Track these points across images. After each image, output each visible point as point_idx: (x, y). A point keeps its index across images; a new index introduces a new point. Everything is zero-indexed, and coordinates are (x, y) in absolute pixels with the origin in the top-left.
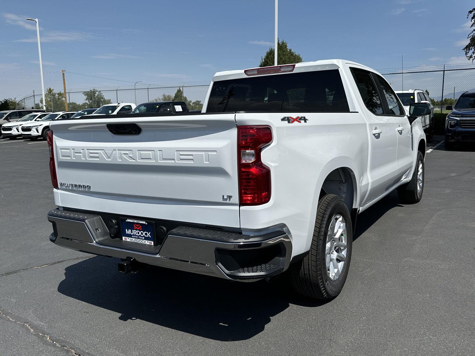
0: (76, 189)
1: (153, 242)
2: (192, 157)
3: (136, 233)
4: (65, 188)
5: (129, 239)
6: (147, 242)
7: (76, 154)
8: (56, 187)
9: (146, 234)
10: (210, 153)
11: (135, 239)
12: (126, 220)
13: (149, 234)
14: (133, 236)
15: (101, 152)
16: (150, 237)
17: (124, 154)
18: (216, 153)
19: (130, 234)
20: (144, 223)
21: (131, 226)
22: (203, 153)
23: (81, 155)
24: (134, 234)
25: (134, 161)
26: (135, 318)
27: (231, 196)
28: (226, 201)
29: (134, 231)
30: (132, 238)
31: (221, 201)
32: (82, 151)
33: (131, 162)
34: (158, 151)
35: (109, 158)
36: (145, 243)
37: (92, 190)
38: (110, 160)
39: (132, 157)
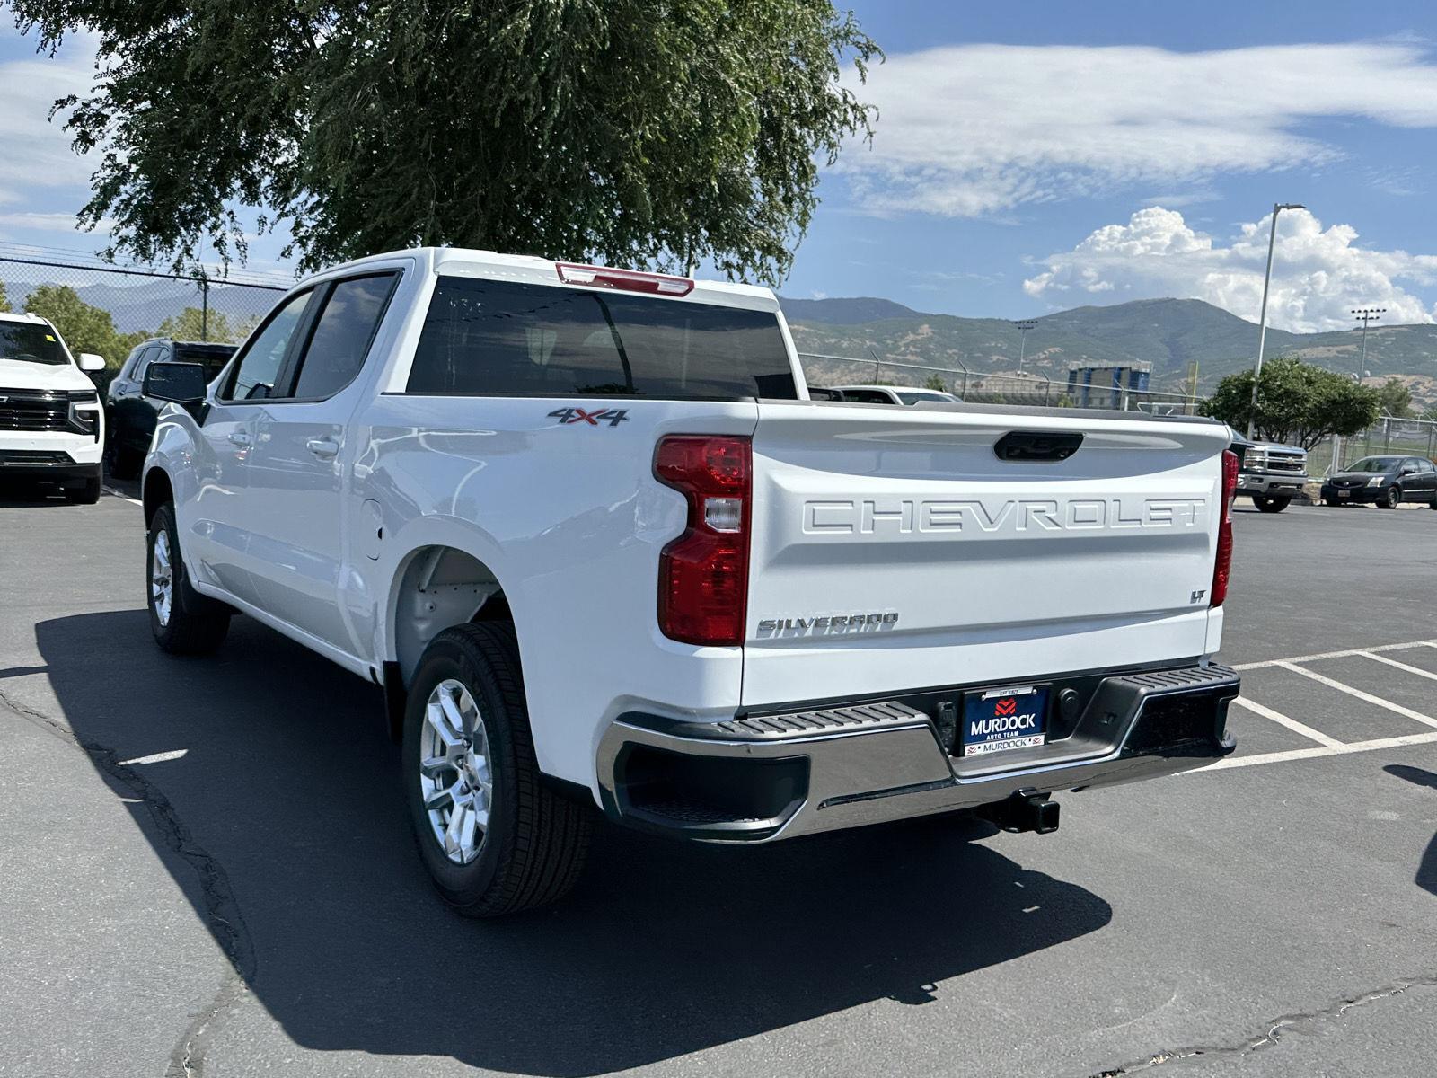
0: (834, 632)
1: (1042, 737)
3: (999, 726)
4: (780, 635)
5: (979, 750)
6: (1029, 742)
7: (877, 518)
8: (737, 639)
9: (1023, 721)
10: (1197, 504)
12: (984, 696)
13: (1030, 720)
14: (988, 738)
15: (967, 507)
16: (1033, 725)
18: (1204, 504)
19: (980, 733)
20: (1028, 690)
21: (989, 710)
22: (1187, 504)
23: (901, 518)
24: (993, 731)
25: (1059, 528)
27: (1203, 591)
28: (1194, 603)
29: (994, 720)
30: (987, 744)
32: (903, 507)
33: (1050, 531)
34: (1113, 503)
35: (992, 523)
36: (1023, 746)
37: (897, 626)
38: (996, 529)
39: (1054, 519)
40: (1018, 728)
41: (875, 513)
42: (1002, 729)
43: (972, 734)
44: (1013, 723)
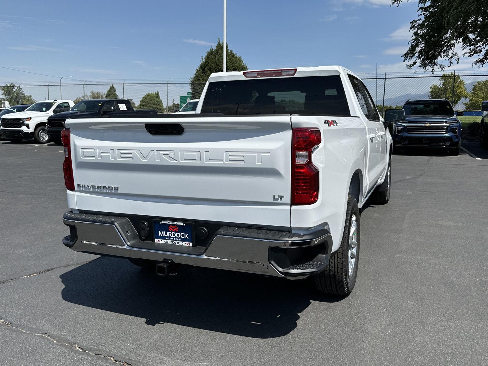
0: (99, 191)
1: (191, 244)
2: (243, 158)
3: (171, 235)
4: (84, 189)
5: (162, 242)
6: (184, 244)
7: (102, 154)
9: (183, 236)
10: (262, 154)
11: (170, 241)
12: (161, 222)
13: (186, 236)
14: (167, 238)
15: (134, 152)
16: (188, 238)
17: (164, 154)
18: (269, 154)
19: (163, 236)
20: (182, 224)
21: (166, 228)
22: (256, 154)
23: (110, 155)
24: (169, 236)
25: (177, 161)
26: (163, 322)
27: (282, 196)
28: (277, 201)
29: (169, 232)
30: (167, 240)
31: (271, 200)
32: (110, 151)
33: (172, 162)
34: (205, 152)
35: (145, 158)
36: (182, 245)
37: (119, 191)
38: (147, 160)
39: (173, 158)
40: (180, 238)
41: (101, 153)
42: (173, 236)
43: (160, 235)
44: (178, 235)
